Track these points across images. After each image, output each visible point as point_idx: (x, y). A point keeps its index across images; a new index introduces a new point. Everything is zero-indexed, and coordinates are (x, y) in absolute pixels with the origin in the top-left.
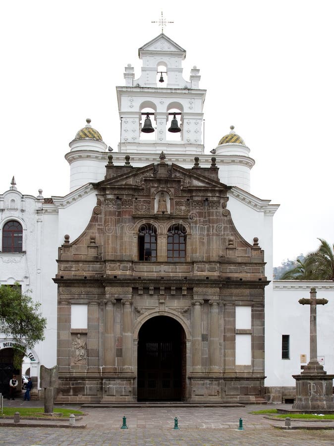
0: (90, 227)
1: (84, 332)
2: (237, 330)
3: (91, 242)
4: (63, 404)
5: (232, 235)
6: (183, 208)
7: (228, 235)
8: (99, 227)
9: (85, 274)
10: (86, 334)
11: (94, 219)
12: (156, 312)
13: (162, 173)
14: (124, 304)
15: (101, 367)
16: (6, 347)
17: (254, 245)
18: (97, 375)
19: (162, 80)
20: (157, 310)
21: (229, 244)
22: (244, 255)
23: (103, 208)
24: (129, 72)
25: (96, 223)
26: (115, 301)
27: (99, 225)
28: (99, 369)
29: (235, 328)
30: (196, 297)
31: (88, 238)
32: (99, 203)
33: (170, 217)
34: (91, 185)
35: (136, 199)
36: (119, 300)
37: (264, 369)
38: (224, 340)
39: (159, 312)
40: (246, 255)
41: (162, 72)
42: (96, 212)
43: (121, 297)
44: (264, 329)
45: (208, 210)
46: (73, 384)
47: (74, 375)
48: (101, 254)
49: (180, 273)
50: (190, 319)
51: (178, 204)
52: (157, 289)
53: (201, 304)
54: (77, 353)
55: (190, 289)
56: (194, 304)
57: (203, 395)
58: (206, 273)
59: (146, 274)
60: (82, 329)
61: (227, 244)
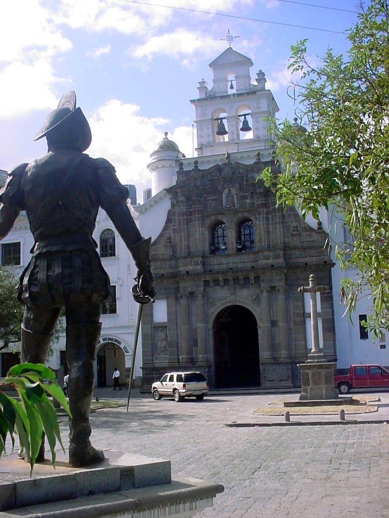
0: (166, 228)
1: (164, 325)
2: (307, 314)
3: (167, 242)
4: (146, 392)
5: (296, 221)
6: (248, 201)
7: (292, 221)
8: (173, 228)
9: (162, 272)
10: (166, 327)
11: (169, 221)
12: (228, 302)
13: (227, 171)
14: (197, 296)
15: (181, 357)
16: (105, 342)
17: (318, 228)
18: (177, 365)
19: (232, 87)
20: (228, 300)
21: (294, 231)
22: (309, 240)
23: (177, 210)
24: (202, 86)
25: (171, 224)
26: (189, 294)
27: (174, 226)
28: (178, 359)
29: (304, 312)
30: (262, 285)
31: (165, 238)
32: (173, 205)
33: (236, 212)
34: (165, 191)
35: (205, 198)
36: (192, 294)
37: (335, 352)
38: (294, 325)
39: (230, 302)
40: (311, 240)
41: (231, 81)
42: (170, 214)
43: (193, 290)
44: (333, 311)
45: (271, 200)
46: (156, 374)
47: (157, 365)
48: (176, 251)
49: (248, 263)
50: (260, 306)
51: (243, 198)
52: (226, 281)
53: (269, 292)
54: (159, 344)
55: (257, 278)
56: (262, 291)
57: (274, 381)
58: (270, 261)
59: (216, 267)
60: (163, 323)
61: (292, 230)
